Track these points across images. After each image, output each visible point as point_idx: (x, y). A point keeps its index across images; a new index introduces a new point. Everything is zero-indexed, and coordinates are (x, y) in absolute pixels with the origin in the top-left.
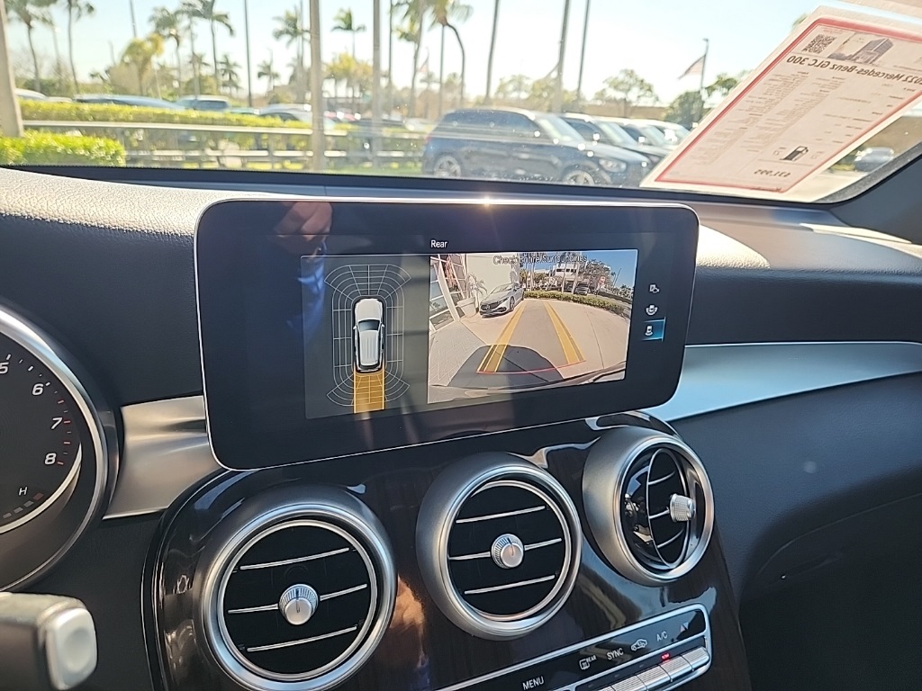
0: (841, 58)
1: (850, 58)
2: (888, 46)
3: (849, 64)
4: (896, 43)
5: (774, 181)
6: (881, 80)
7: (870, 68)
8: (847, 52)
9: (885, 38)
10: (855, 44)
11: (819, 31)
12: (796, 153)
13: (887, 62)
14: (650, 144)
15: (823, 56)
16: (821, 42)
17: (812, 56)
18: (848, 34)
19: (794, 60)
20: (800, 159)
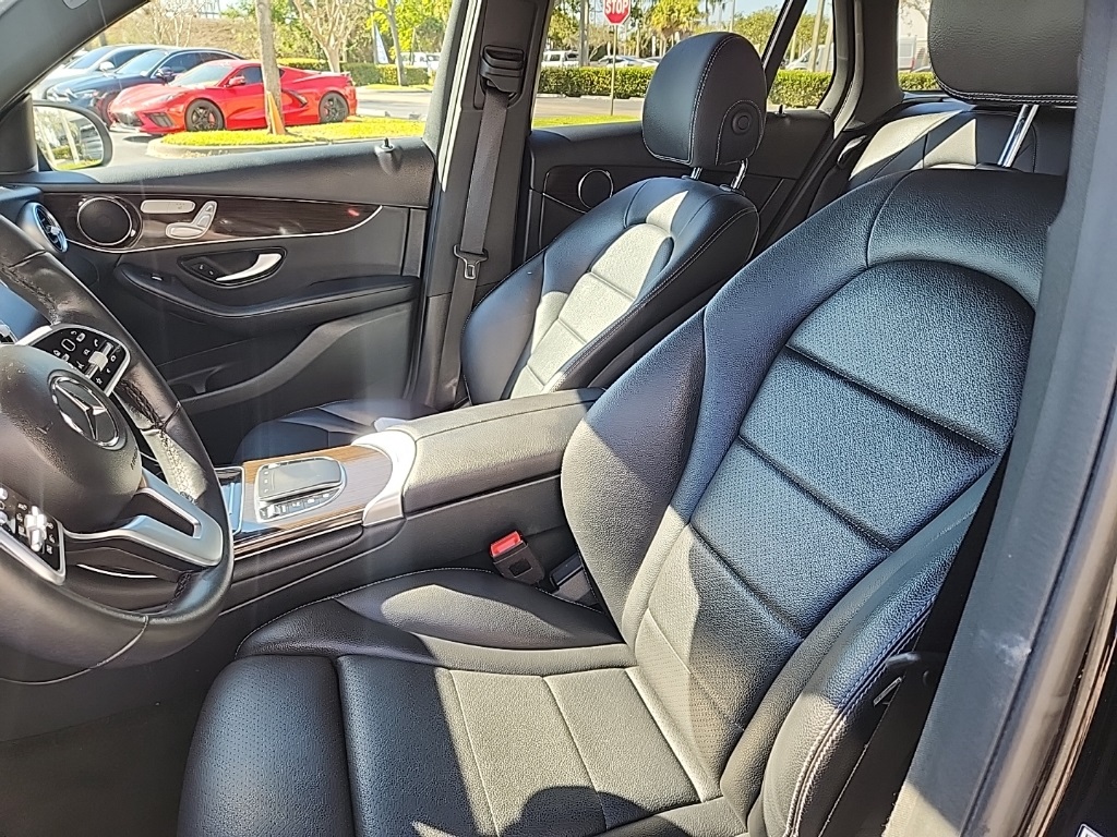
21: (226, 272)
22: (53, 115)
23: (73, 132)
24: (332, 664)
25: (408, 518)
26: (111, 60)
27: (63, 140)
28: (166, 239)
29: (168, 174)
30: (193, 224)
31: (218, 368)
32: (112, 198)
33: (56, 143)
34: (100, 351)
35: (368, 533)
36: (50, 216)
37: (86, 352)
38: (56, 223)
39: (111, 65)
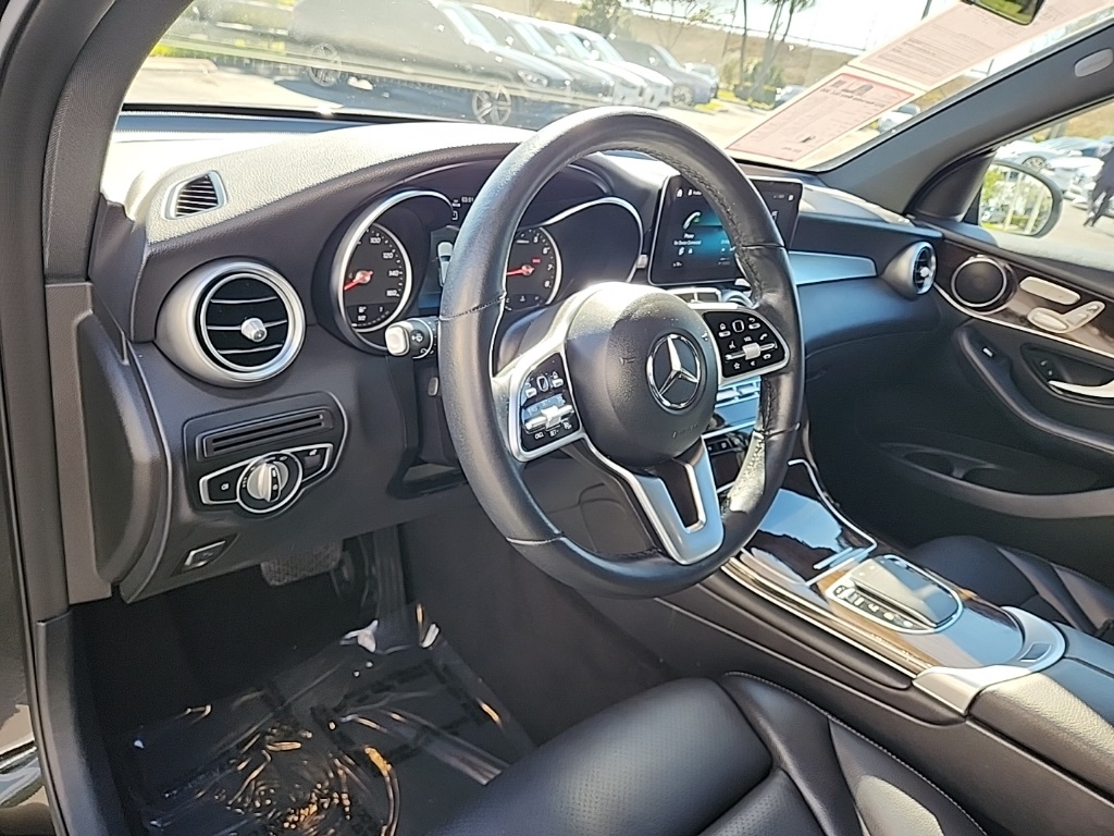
0: (847, 91)
1: (852, 92)
2: (871, 87)
3: (850, 94)
4: (875, 87)
5: (789, 154)
6: (864, 104)
7: (859, 97)
8: (851, 89)
9: (870, 84)
10: (856, 85)
11: (841, 78)
12: (808, 139)
13: (868, 96)
14: (569, 57)
15: (838, 90)
16: (841, 83)
17: (834, 89)
18: (854, 80)
19: (824, 90)
20: (808, 143)
21: (1067, 378)
22: (1036, 187)
23: (1042, 207)
24: (767, 767)
25: (968, 722)
26: (1082, 151)
27: (1028, 211)
28: (1024, 320)
29: (1073, 261)
30: (1064, 317)
31: (991, 466)
32: (1001, 264)
33: (1021, 211)
34: (760, 345)
35: (911, 694)
36: (933, 259)
37: (748, 339)
38: (934, 267)
39: (1080, 153)
